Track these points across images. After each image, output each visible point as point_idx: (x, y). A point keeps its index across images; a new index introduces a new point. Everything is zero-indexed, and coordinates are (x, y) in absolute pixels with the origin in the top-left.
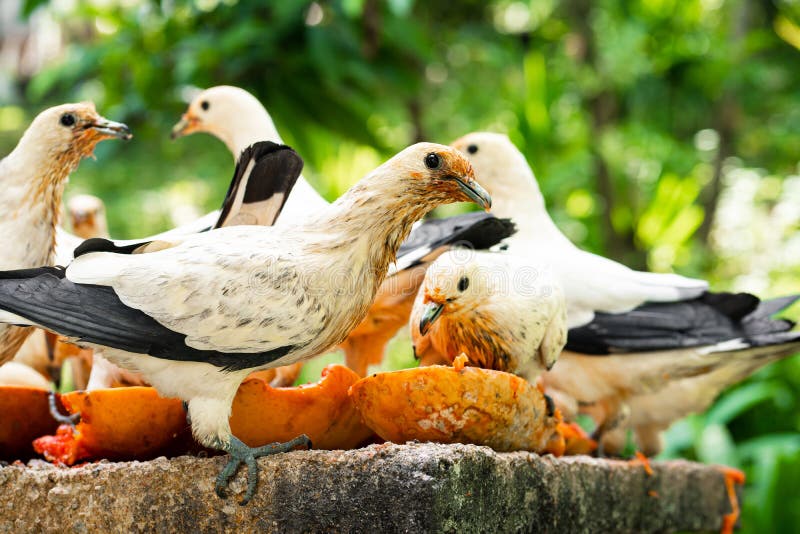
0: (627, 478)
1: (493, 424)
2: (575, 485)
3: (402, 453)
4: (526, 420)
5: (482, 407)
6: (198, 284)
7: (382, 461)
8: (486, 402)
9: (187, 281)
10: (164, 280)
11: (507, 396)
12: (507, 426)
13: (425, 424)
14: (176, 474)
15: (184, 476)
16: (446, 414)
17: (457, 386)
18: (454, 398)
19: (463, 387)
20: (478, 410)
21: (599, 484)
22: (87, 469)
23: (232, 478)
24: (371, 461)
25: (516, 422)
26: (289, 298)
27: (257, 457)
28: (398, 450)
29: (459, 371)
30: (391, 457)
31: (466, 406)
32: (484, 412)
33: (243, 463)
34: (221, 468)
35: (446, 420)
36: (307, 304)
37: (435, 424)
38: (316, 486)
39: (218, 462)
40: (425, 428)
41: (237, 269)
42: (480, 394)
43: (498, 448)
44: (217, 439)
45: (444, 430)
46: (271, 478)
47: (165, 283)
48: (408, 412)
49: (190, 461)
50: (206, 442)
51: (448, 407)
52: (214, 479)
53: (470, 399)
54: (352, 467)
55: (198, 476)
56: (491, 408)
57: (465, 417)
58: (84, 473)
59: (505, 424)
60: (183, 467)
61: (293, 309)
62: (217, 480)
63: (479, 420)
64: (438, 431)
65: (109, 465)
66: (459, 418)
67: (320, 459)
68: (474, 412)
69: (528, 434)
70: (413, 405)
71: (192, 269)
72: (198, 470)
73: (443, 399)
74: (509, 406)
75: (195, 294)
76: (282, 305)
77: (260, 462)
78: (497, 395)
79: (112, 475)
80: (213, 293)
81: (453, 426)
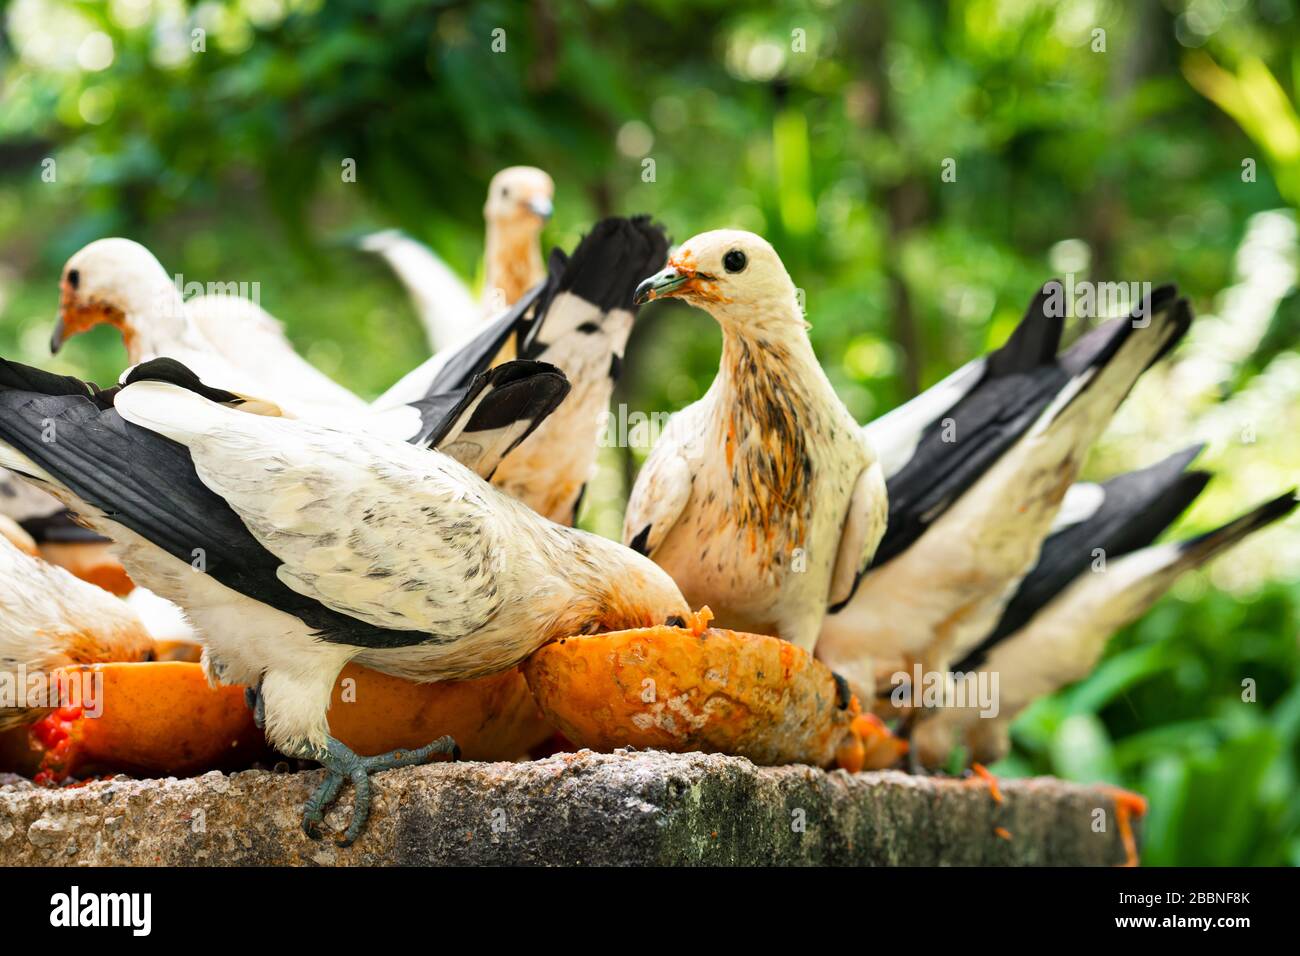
0: (962, 808)
1: (751, 721)
2: (882, 819)
3: (607, 768)
4: (804, 714)
5: (735, 694)
6: (330, 491)
7: (574, 781)
8: (742, 685)
9: (315, 481)
10: (278, 465)
11: (774, 676)
12: (774, 724)
13: (643, 721)
14: (238, 801)
15: (252, 802)
16: (677, 704)
17: (695, 659)
18: (690, 678)
19: (705, 660)
20: (728, 697)
21: (918, 817)
22: (93, 790)
23: (331, 806)
24: (557, 780)
25: (789, 717)
26: (457, 561)
27: (371, 772)
28: (601, 762)
29: (700, 636)
30: (589, 773)
31: (709, 692)
32: (738, 702)
33: (348, 782)
34: (312, 790)
35: (676, 714)
36: (479, 580)
37: (658, 721)
38: (466, 822)
39: (306, 781)
40: (643, 727)
41: (398, 488)
42: (732, 673)
43: (760, 760)
44: (306, 742)
45: (674, 729)
46: (393, 806)
47: (278, 470)
48: (616, 701)
49: (262, 779)
50: (287, 748)
51: (679, 693)
52: (302, 808)
53: (716, 681)
54: (526, 789)
55: (274, 803)
56: (749, 695)
57: (708, 709)
58: (86, 797)
59: (772, 720)
60: (250, 788)
61: (458, 581)
62: (306, 810)
63: (729, 714)
64: (664, 732)
65: (130, 783)
66: (698, 711)
67: (474, 777)
68: (721, 701)
69: (806, 737)
70: (624, 690)
71: (329, 465)
72: (275, 793)
73: (672, 680)
74: (778, 691)
75: (321, 503)
76: (444, 569)
77: (376, 780)
78: (759, 675)
79: (134, 801)
80: (349, 512)
81: (688, 724)
